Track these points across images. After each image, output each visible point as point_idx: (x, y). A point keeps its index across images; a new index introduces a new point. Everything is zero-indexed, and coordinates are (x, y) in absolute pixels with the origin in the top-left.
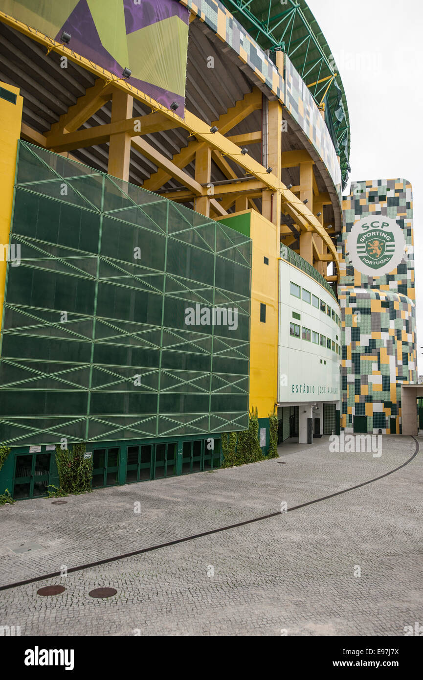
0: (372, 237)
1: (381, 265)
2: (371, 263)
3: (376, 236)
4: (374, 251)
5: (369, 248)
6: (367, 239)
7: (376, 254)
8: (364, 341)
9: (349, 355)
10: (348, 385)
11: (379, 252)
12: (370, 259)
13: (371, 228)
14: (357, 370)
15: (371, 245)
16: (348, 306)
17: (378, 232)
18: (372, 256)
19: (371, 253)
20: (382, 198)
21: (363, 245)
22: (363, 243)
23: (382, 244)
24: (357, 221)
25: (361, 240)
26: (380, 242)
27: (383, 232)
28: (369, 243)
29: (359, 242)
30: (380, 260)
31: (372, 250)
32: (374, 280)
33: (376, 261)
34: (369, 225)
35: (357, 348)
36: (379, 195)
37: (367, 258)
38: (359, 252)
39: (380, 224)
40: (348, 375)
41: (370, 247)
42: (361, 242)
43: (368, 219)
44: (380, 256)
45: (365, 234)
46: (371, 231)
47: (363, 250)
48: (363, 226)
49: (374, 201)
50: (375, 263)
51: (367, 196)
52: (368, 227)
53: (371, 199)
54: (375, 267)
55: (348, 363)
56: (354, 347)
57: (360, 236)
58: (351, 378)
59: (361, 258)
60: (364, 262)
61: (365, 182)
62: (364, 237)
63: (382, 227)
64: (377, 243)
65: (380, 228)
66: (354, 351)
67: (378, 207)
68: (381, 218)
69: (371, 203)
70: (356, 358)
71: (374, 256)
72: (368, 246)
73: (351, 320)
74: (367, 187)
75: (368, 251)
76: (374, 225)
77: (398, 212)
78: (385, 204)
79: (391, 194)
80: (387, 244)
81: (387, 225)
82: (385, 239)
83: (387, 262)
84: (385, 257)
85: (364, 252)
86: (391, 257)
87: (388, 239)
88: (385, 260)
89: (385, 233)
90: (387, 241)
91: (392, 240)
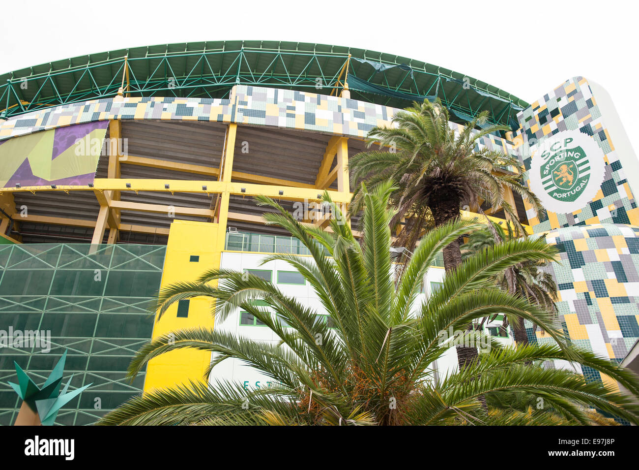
0: (556, 163)
1: (578, 194)
2: (564, 195)
4: (563, 179)
6: (552, 168)
7: (568, 182)
11: (570, 178)
12: (562, 192)
15: (558, 173)
18: (563, 186)
19: (561, 184)
20: (555, 113)
21: (549, 177)
22: (548, 175)
23: (571, 166)
25: (545, 173)
26: (568, 165)
27: (568, 151)
28: (555, 173)
29: (543, 176)
30: (574, 188)
31: (560, 180)
32: (575, 216)
33: (570, 191)
34: (548, 151)
36: (549, 111)
37: (557, 191)
38: (546, 188)
39: (562, 144)
41: (558, 176)
42: (546, 175)
44: (573, 183)
45: (548, 163)
46: (553, 157)
47: (551, 183)
48: (542, 156)
49: (546, 121)
50: (570, 194)
51: (537, 119)
53: (543, 120)
54: (572, 198)
57: (543, 168)
59: (551, 194)
60: (555, 197)
62: (547, 168)
63: (566, 146)
64: (564, 168)
67: (552, 125)
68: (561, 136)
69: (543, 125)
71: (566, 185)
72: (555, 176)
74: (534, 110)
75: (557, 182)
77: (579, 118)
78: (560, 118)
79: (564, 102)
80: (578, 162)
81: (571, 140)
82: (573, 158)
83: (584, 187)
84: (580, 180)
85: (553, 185)
86: (588, 177)
87: (578, 157)
88: (582, 185)
89: (571, 151)
90: (576, 160)
91: (583, 155)
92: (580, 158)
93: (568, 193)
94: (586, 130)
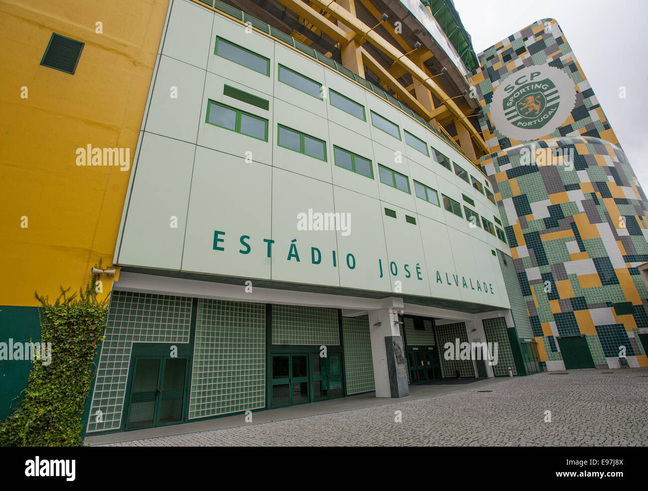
0: (521, 95)
1: (546, 121)
2: (530, 123)
3: (528, 92)
4: (529, 109)
5: (521, 109)
6: (515, 100)
7: (535, 111)
8: (540, 210)
9: (520, 238)
10: (532, 287)
11: (537, 107)
12: (527, 121)
13: (517, 87)
14: (540, 258)
15: (524, 104)
16: (498, 171)
17: (528, 87)
18: (528, 115)
19: (526, 113)
20: (521, 50)
21: (513, 108)
22: (511, 107)
23: (538, 97)
24: (496, 88)
25: (508, 105)
26: (536, 96)
27: (534, 84)
28: (521, 103)
29: (505, 108)
30: (542, 116)
31: (527, 109)
33: (535, 119)
34: (513, 84)
35: (530, 225)
36: (514, 50)
37: (522, 120)
38: (508, 119)
39: (528, 78)
40: (526, 270)
41: (524, 106)
42: (509, 107)
43: (510, 80)
44: (540, 112)
45: (512, 95)
46: (518, 90)
47: (515, 113)
48: (506, 90)
49: (511, 59)
50: (537, 122)
51: (501, 57)
52: (513, 88)
53: (507, 59)
54: (539, 126)
55: (523, 251)
56: (524, 224)
57: (506, 101)
58: (534, 273)
59: (515, 123)
60: (520, 126)
61: (493, 46)
62: (511, 100)
63: (532, 79)
64: (531, 99)
65: (529, 81)
66: (527, 231)
67: (518, 62)
68: (527, 71)
69: (507, 62)
70: (533, 241)
71: (533, 114)
72: (519, 107)
73: (509, 188)
74: (497, 50)
75: (522, 112)
76: (520, 82)
77: (548, 54)
78: (527, 55)
79: (531, 41)
80: (546, 93)
81: (539, 73)
82: (541, 90)
83: (553, 114)
84: (549, 109)
85: (517, 115)
86: (557, 105)
87: (546, 88)
88: (550, 112)
89: (539, 83)
90: (546, 91)
91: (552, 85)
92: (548, 89)
93: (535, 121)
94: (557, 63)
